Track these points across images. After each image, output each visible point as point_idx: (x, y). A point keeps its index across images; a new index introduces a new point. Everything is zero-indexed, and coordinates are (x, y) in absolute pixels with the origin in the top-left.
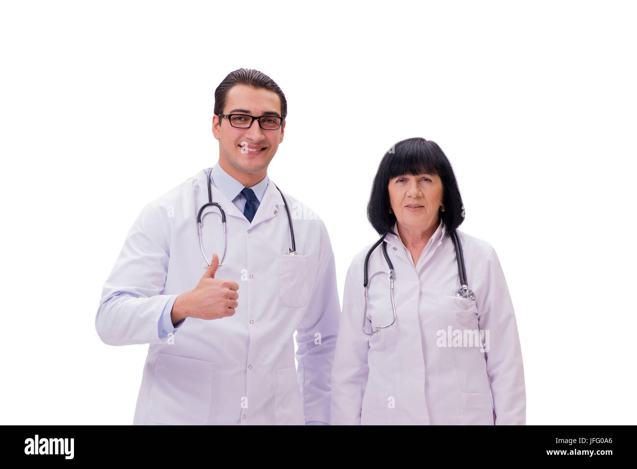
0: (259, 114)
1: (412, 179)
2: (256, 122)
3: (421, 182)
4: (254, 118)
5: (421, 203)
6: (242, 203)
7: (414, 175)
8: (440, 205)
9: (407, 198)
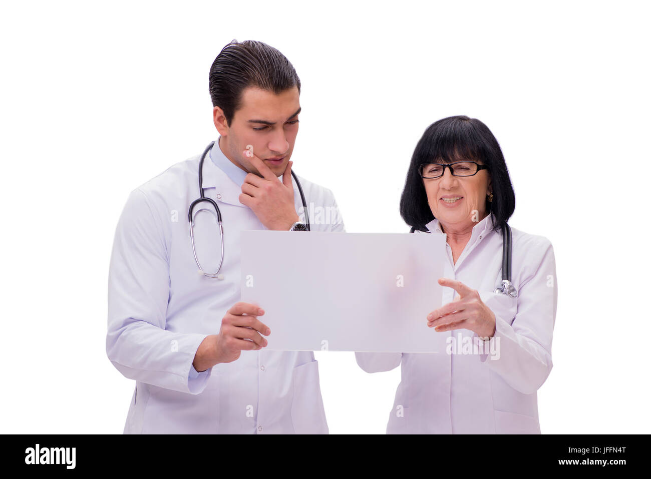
5: (459, 194)
8: (487, 195)
9: (441, 190)
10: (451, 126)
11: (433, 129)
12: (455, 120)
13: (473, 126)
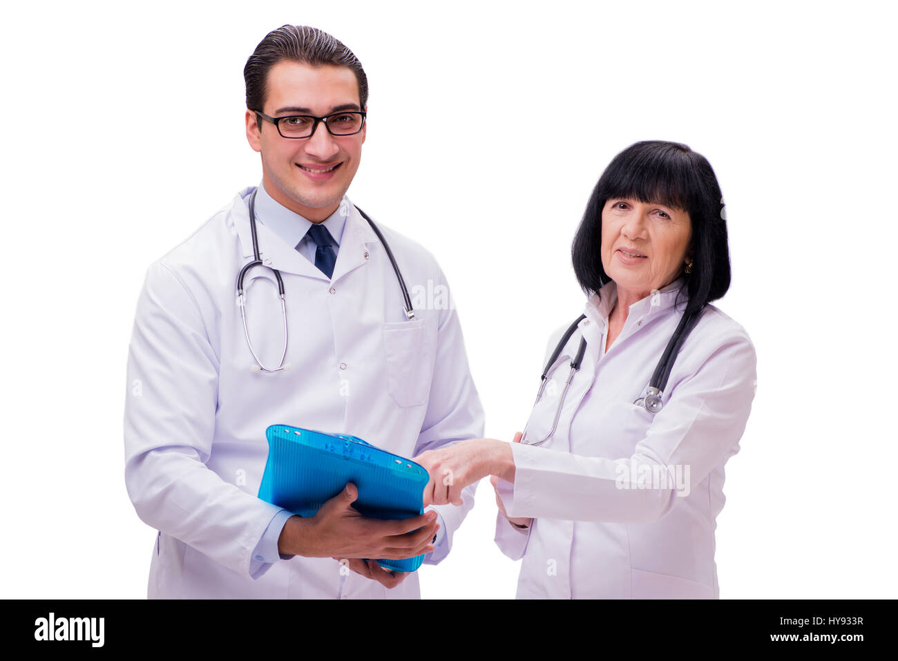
0: (326, 112)
1: (638, 207)
2: (321, 127)
3: (651, 216)
4: (317, 120)
5: (643, 250)
6: (312, 250)
7: (642, 202)
8: (684, 262)
9: (622, 237)
10: (660, 153)
11: (634, 150)
12: (668, 147)
13: (691, 162)
